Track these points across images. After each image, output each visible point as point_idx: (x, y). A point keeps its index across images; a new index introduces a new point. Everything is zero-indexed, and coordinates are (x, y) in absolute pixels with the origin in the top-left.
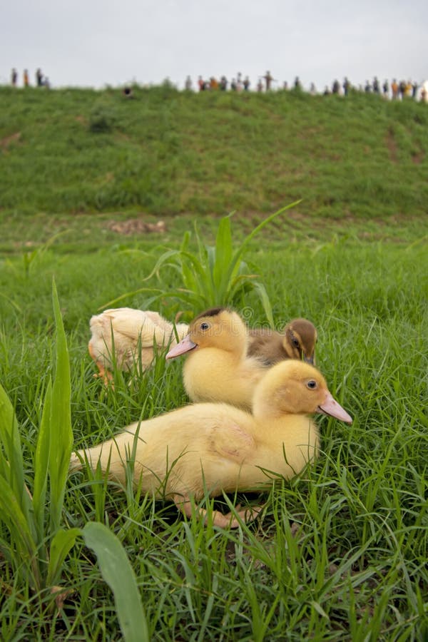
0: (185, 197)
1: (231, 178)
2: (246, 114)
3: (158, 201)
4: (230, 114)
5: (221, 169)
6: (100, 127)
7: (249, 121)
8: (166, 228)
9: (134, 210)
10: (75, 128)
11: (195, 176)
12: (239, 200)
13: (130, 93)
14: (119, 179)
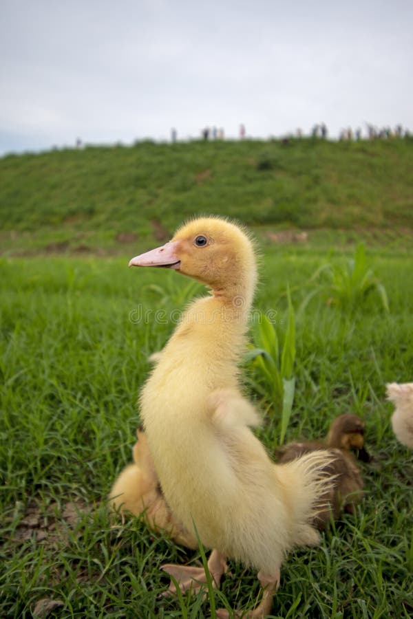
0: (323, 216)
1: (358, 202)
2: (373, 155)
3: (303, 219)
4: (360, 156)
5: (351, 197)
6: (265, 166)
7: (375, 161)
8: (309, 239)
9: (286, 225)
10: (247, 167)
11: (332, 202)
12: (363, 219)
13: (287, 143)
14: (277, 202)
